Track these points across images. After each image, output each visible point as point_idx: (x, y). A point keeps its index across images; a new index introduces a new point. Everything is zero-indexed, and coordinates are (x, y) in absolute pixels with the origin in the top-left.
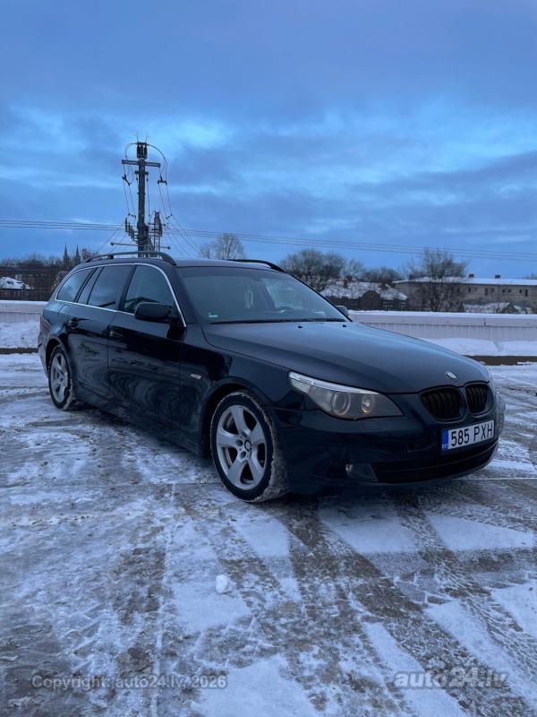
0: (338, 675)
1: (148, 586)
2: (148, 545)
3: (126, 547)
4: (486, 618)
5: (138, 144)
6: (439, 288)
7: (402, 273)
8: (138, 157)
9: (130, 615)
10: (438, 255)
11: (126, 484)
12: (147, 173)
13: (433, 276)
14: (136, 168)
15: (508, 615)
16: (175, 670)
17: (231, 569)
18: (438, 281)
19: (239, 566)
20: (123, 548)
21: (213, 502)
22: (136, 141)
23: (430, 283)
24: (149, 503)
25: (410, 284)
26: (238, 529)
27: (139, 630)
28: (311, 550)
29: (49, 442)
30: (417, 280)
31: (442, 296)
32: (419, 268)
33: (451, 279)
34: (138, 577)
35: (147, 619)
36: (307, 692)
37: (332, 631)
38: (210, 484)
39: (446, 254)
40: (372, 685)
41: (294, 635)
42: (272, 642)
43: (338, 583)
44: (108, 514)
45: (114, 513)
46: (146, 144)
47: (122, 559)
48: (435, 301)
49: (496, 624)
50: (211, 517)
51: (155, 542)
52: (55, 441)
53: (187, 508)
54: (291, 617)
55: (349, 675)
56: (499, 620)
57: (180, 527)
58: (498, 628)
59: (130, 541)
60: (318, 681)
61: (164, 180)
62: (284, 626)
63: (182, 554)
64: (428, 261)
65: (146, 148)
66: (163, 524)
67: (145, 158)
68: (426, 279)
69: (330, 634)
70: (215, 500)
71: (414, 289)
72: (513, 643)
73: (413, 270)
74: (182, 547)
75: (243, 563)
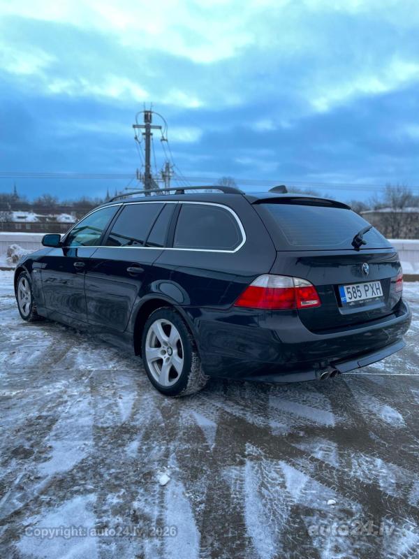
0: (127, 511)
1: (32, 442)
2: (49, 413)
3: (34, 414)
4: (264, 478)
5: (145, 112)
6: (399, 217)
7: (369, 204)
8: (145, 122)
9: (9, 461)
10: (399, 190)
11: (61, 369)
12: (152, 134)
13: (394, 207)
14: (144, 130)
15: (282, 476)
16: (17, 499)
17: (99, 433)
18: (398, 210)
19: (104, 431)
20: (31, 415)
21: (115, 384)
22: (143, 110)
23: (392, 213)
24: (68, 384)
25: (375, 214)
26: (121, 404)
27: (9, 471)
28: (164, 422)
29: (26, 337)
30: (380, 211)
31: (402, 223)
32: (382, 201)
33: (409, 210)
34: (29, 436)
35: (18, 464)
36: (97, 520)
37: (143, 480)
38: (120, 371)
39: (405, 189)
40: (146, 518)
41: (113, 481)
42: (94, 485)
43: (169, 446)
44: (36, 390)
45: (40, 390)
46: (150, 112)
47: (27, 422)
48: (396, 227)
49: (268, 482)
50: (106, 395)
51: (55, 412)
52: (30, 337)
53: (92, 388)
54: (120, 469)
55: (135, 511)
56: (273, 479)
57: (80, 401)
58: (269, 485)
59: (39, 410)
60: (109, 513)
61: (165, 138)
62: (110, 475)
63: (69, 421)
64: (389, 195)
65: (151, 116)
66: (69, 399)
67: (150, 122)
68: (388, 210)
69: (140, 482)
70: (117, 383)
71: (377, 218)
72: (272, 497)
73: (376, 202)
74: (72, 416)
75: (110, 429)
